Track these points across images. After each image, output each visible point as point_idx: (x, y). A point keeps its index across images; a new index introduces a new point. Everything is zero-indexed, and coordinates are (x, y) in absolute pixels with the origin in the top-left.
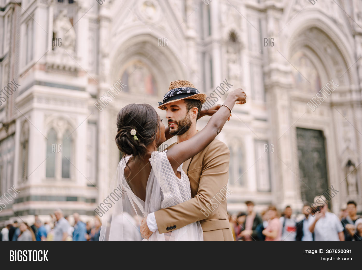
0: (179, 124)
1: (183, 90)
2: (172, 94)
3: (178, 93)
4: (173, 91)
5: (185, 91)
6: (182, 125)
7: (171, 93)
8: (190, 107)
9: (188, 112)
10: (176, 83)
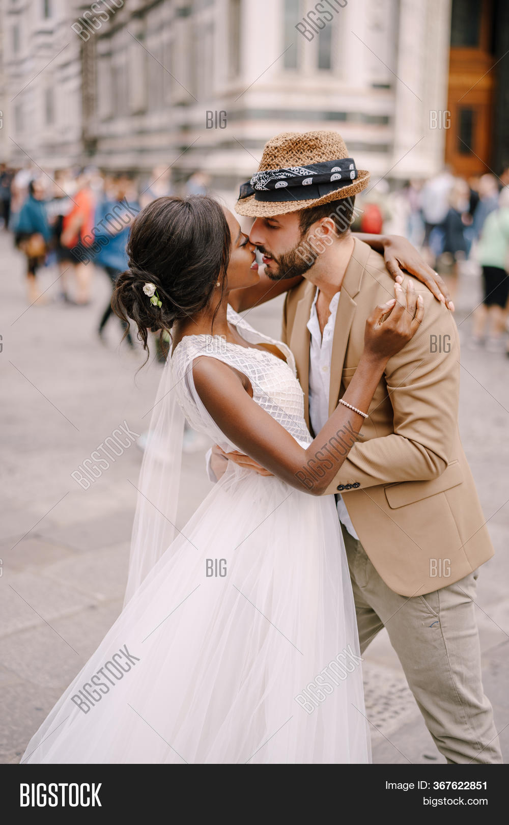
0: (280, 261)
1: (292, 177)
2: (263, 185)
3: (278, 185)
4: (266, 178)
5: (296, 180)
6: (290, 265)
7: (262, 181)
8: (310, 221)
9: (304, 233)
10: (276, 151)
